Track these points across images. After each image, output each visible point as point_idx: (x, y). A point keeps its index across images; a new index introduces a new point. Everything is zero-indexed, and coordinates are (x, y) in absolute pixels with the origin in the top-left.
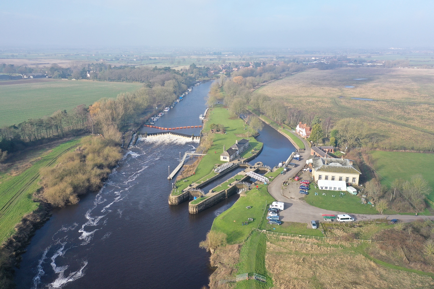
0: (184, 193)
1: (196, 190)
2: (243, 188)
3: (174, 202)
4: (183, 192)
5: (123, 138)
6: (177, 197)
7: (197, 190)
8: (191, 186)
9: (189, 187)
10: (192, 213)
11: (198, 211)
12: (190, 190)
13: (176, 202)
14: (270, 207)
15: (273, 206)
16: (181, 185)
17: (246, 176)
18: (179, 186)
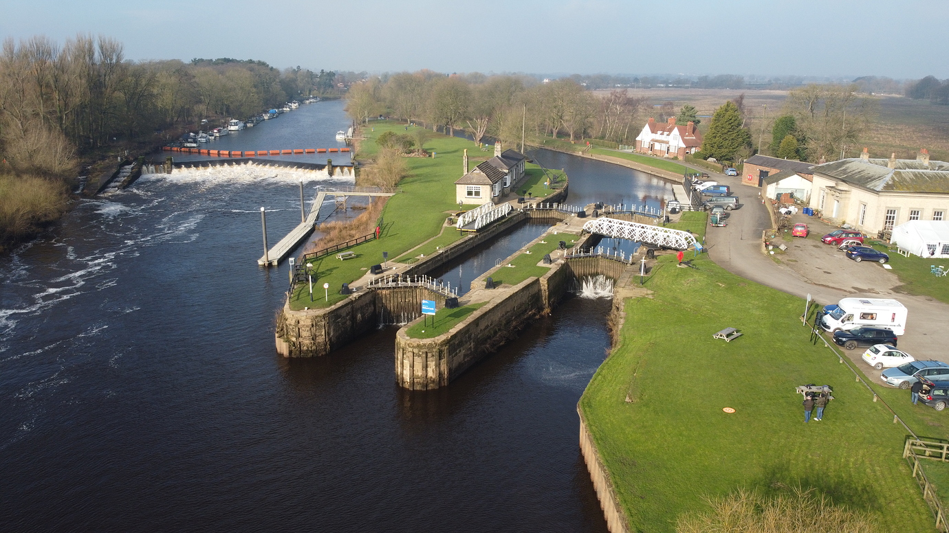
0: (355, 295)
1: (409, 283)
2: (597, 274)
3: (306, 342)
4: (351, 292)
5: (83, 172)
6: (321, 312)
7: (415, 284)
8: (377, 269)
9: (369, 277)
10: (418, 388)
11: (450, 370)
12: (380, 285)
13: (321, 339)
14: (833, 324)
15: (849, 318)
16: (331, 270)
17: (587, 236)
18: (323, 273)
